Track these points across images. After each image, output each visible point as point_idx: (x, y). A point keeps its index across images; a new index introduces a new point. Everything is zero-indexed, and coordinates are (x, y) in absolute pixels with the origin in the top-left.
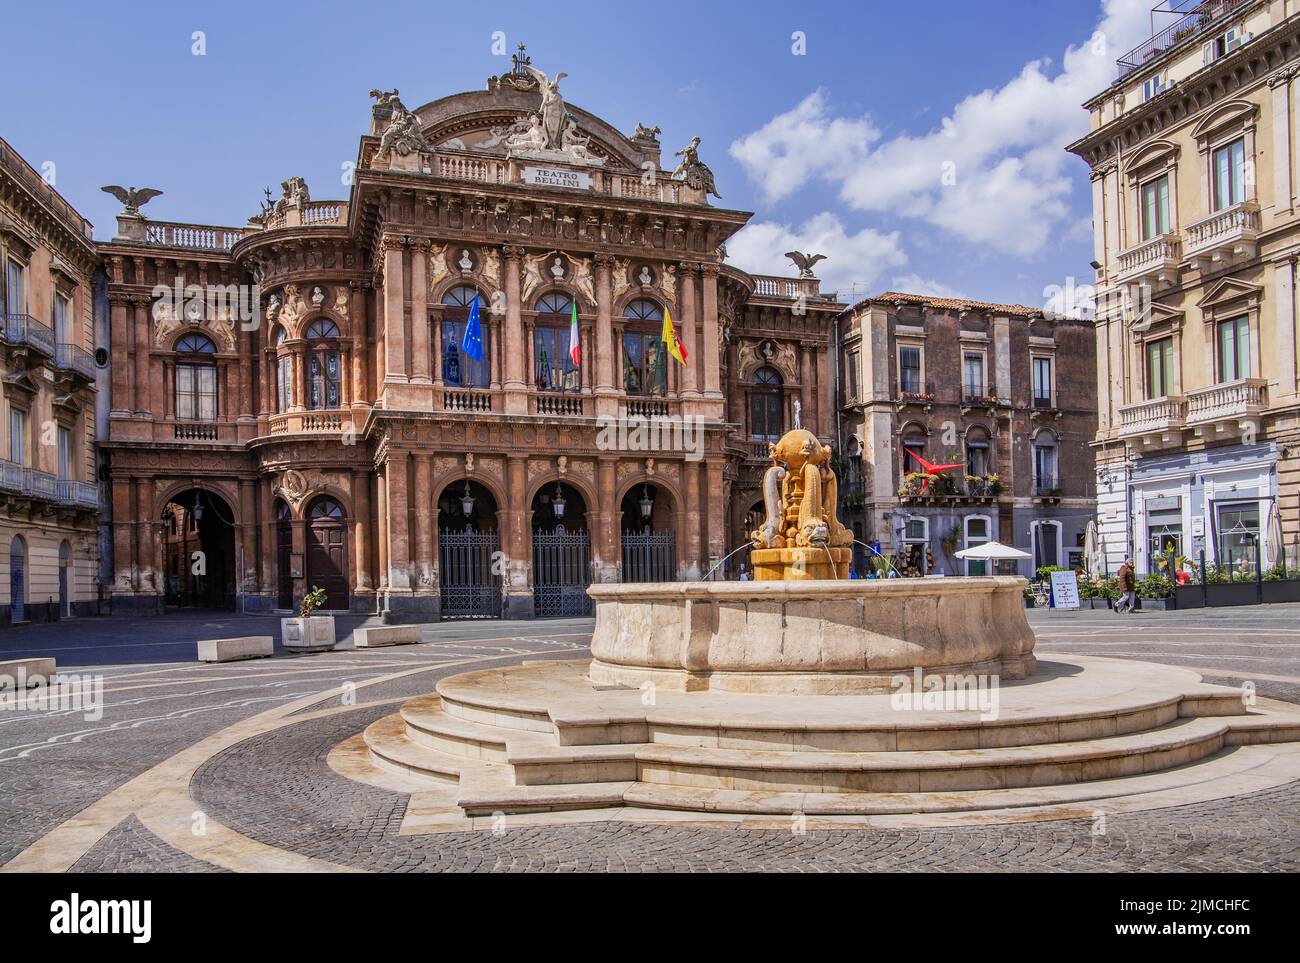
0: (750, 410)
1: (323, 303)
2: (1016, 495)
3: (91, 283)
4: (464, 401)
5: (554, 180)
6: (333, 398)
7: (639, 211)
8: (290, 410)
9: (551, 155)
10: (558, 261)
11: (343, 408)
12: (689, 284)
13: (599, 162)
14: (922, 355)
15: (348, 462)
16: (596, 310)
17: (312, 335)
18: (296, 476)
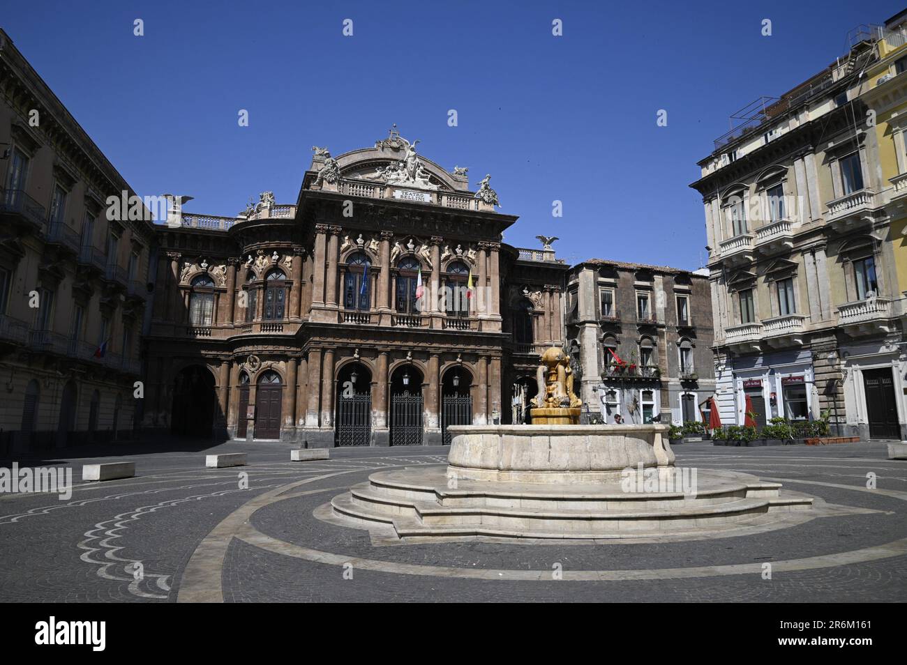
0: (515, 325)
1: (278, 260)
2: (669, 377)
3: (150, 246)
4: (355, 317)
5: (411, 197)
6: (279, 314)
7: (456, 214)
8: (254, 320)
9: (409, 184)
10: (411, 241)
11: (286, 320)
12: (483, 253)
13: (435, 187)
14: (613, 295)
15: (285, 351)
16: (431, 268)
17: (270, 278)
18: (255, 358)
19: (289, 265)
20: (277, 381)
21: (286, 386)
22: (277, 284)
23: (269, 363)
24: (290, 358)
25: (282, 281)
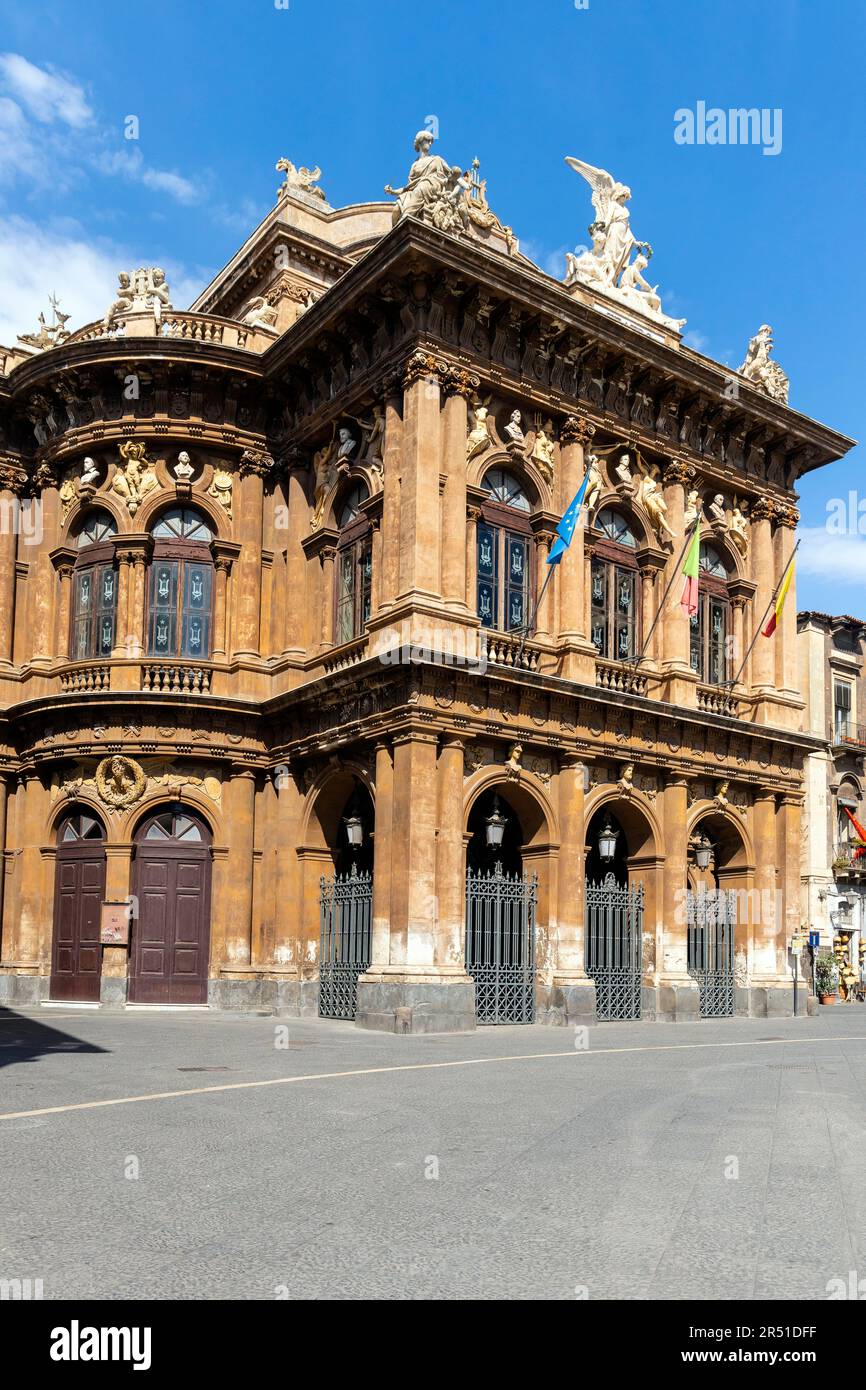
1: (193, 479)
6: (195, 640)
11: (220, 660)
15: (227, 749)
16: (668, 545)
17: (161, 531)
18: (125, 765)
19: (225, 498)
20: (194, 835)
21: (226, 851)
22: (186, 552)
23: (173, 781)
24: (239, 770)
25: (200, 545)
